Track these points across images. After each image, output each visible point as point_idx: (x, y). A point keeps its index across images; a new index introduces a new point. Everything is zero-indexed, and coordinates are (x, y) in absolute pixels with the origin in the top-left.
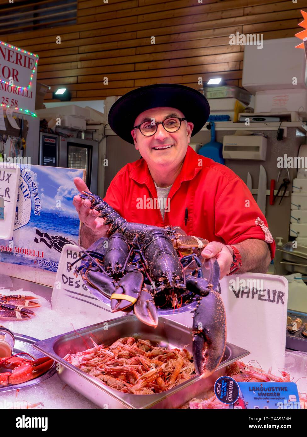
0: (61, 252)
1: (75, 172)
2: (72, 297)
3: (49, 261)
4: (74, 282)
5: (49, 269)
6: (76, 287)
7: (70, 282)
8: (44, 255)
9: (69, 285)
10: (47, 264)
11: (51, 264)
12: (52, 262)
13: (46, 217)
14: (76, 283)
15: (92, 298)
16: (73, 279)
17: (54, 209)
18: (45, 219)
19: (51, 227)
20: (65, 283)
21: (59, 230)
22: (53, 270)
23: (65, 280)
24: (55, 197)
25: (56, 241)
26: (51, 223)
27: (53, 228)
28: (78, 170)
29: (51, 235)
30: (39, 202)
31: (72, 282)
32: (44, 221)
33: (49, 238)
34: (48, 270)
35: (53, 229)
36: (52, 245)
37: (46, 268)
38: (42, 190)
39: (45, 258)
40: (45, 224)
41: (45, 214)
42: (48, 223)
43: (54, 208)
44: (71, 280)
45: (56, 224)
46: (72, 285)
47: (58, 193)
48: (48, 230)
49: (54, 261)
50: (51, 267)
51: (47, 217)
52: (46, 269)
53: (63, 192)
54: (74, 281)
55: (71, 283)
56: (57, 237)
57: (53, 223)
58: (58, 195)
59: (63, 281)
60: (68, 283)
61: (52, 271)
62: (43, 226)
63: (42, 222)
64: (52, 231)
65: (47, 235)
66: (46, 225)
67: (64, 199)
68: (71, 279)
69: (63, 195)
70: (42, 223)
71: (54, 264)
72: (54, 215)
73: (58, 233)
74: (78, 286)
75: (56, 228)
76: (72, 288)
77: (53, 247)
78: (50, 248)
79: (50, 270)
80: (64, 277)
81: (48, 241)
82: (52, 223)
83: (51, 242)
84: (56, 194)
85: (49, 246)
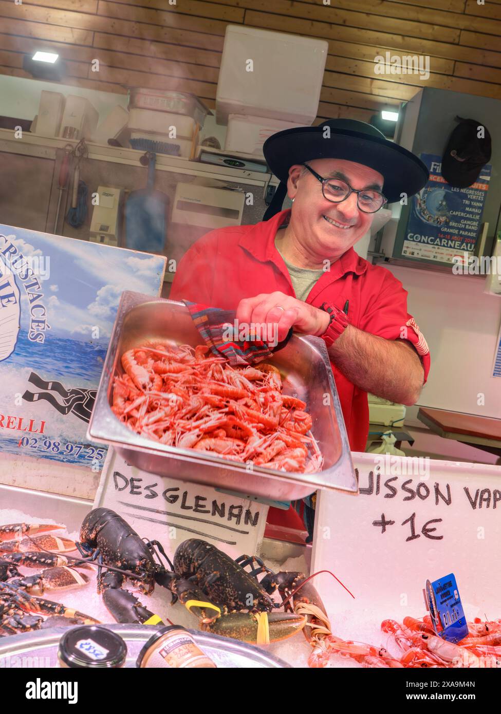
0: (88, 422)
1: (147, 260)
2: (139, 518)
3: (57, 440)
4: (143, 486)
5: (56, 458)
6: (147, 497)
7: (133, 487)
8: (46, 428)
9: (132, 492)
10: (52, 447)
11: (62, 448)
12: (66, 442)
13: (59, 347)
14: (147, 488)
15: (186, 518)
16: (140, 480)
17: (84, 332)
18: (58, 351)
19: (71, 370)
20: (120, 490)
21: (91, 376)
22: (65, 460)
23: (121, 483)
24: (90, 307)
25: (81, 399)
26: (72, 361)
27: (78, 371)
28: (152, 257)
29: (68, 386)
30: (44, 315)
31: (139, 487)
32: (55, 356)
33: (63, 393)
34: (51, 459)
35: (78, 374)
36: (69, 407)
37: (48, 454)
38: (54, 288)
39: (47, 435)
40: (56, 362)
41: (57, 342)
42: (65, 360)
43: (84, 330)
44: (136, 483)
45: (85, 363)
46: (140, 493)
47: (97, 299)
48: (61, 374)
49: (71, 440)
50: (62, 453)
51: (64, 348)
52: (47, 457)
53: (110, 298)
54: (143, 484)
55: (135, 490)
56: (84, 391)
57: (80, 362)
58: (97, 303)
59: (117, 486)
60: (129, 488)
61: (63, 461)
62: (49, 367)
63: (49, 356)
64: (75, 377)
65: (57, 387)
66: (60, 364)
67: (113, 314)
68: (134, 482)
69: (112, 305)
70: (48, 360)
71: (72, 447)
72: (84, 344)
73: (89, 383)
74: (154, 495)
75: (84, 372)
76: (140, 500)
77: (72, 411)
78: (64, 413)
79: (59, 460)
80: (117, 477)
81: (60, 400)
82: (77, 361)
83: (68, 401)
84: (94, 300)
85: (62, 410)
